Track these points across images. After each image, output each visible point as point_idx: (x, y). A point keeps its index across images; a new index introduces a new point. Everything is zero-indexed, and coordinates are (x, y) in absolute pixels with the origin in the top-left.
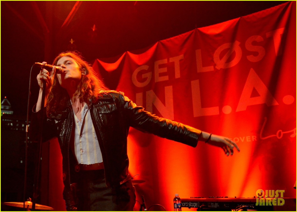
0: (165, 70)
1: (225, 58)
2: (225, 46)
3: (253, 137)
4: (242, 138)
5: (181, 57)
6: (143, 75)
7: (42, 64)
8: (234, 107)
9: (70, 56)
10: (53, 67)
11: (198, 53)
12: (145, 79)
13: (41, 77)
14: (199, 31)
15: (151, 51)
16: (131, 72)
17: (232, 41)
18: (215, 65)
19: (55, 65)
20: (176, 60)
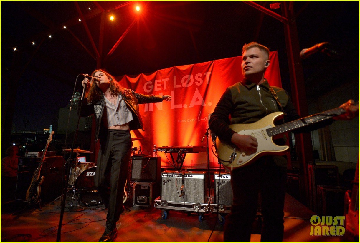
0: (160, 85)
1: (187, 82)
2: (187, 76)
3: (195, 119)
4: (191, 120)
5: (167, 79)
6: (149, 86)
7: (84, 75)
8: (189, 106)
9: (101, 71)
10: (93, 77)
11: (175, 78)
12: (150, 89)
13: (84, 82)
14: (176, 68)
15: (154, 75)
16: (143, 84)
17: (190, 74)
18: (182, 85)
19: (94, 76)
20: (165, 81)
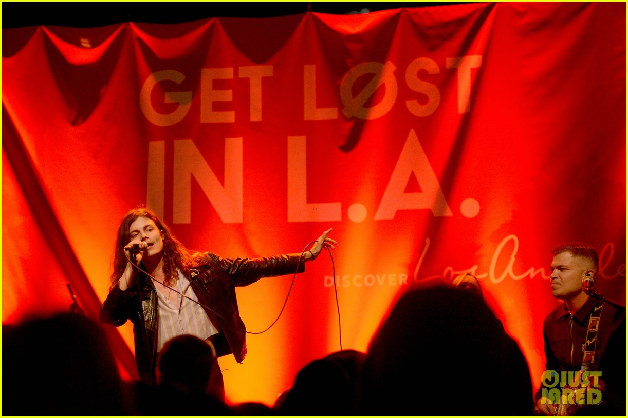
0: (227, 95)
3: (401, 276)
4: (381, 277)
8: (373, 210)
18: (342, 106)
